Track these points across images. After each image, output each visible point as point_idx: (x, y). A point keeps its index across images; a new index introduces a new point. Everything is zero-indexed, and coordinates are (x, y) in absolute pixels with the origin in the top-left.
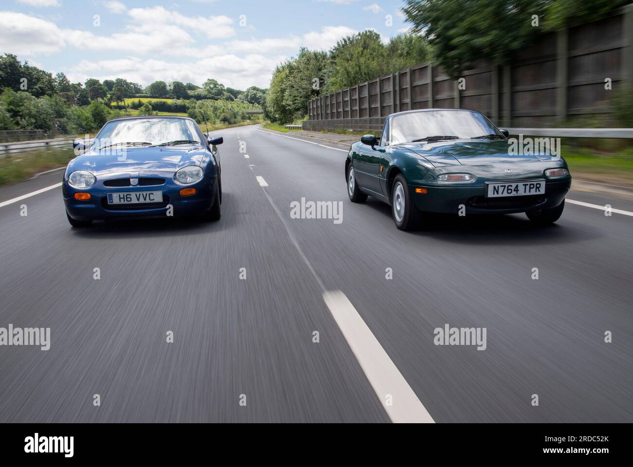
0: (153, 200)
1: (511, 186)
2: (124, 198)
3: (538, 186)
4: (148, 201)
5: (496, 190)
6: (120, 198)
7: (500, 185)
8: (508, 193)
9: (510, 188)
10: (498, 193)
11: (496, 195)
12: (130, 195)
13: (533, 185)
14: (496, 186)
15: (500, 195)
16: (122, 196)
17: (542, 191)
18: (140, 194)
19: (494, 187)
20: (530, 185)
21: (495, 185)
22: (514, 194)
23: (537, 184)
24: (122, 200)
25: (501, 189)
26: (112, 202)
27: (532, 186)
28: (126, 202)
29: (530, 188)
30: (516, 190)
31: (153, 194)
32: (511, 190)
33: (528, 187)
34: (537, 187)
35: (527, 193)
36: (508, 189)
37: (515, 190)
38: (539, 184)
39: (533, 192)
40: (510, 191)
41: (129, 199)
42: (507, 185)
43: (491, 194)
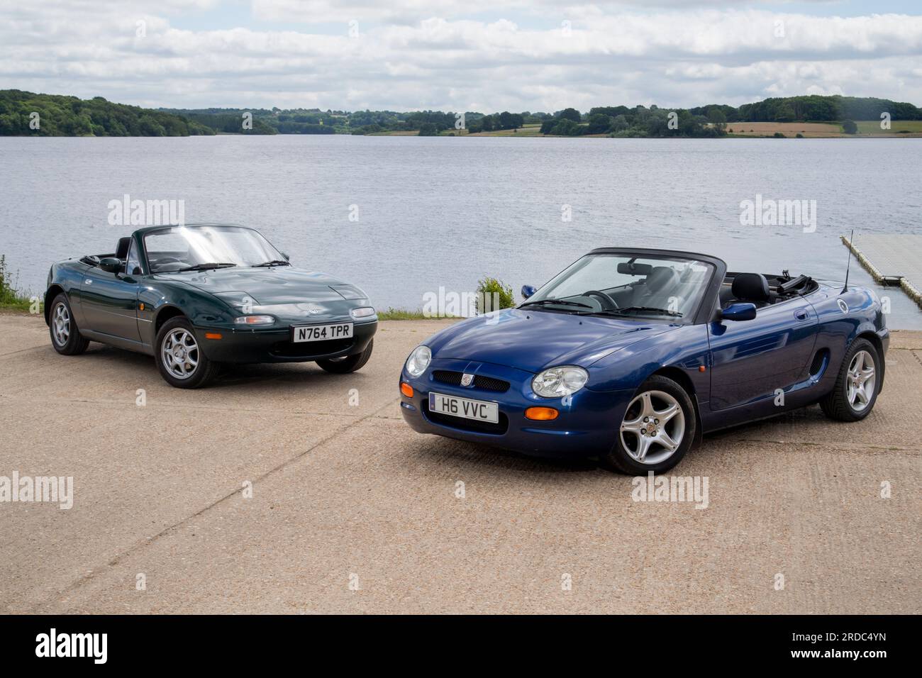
0: (486, 417)
1: (318, 329)
2: (448, 405)
3: (346, 328)
4: (478, 418)
5: (302, 334)
6: (444, 404)
7: (306, 328)
8: (315, 337)
9: (317, 331)
10: (304, 338)
11: (302, 340)
12: (456, 401)
13: (341, 327)
14: (303, 329)
15: (307, 340)
16: (446, 402)
17: (350, 334)
18: (468, 403)
19: (301, 330)
20: (338, 327)
21: (301, 328)
22: (321, 338)
23: (345, 326)
24: (446, 407)
25: (308, 333)
26: (434, 409)
27: (340, 329)
28: (450, 413)
29: (338, 331)
30: (324, 333)
31: (485, 406)
32: (318, 333)
33: (335, 330)
34: (345, 330)
35: (335, 337)
36: (315, 333)
37: (322, 334)
38: (347, 326)
39: (341, 336)
40: (317, 335)
41: (454, 409)
42: (314, 328)
43: (297, 339)
